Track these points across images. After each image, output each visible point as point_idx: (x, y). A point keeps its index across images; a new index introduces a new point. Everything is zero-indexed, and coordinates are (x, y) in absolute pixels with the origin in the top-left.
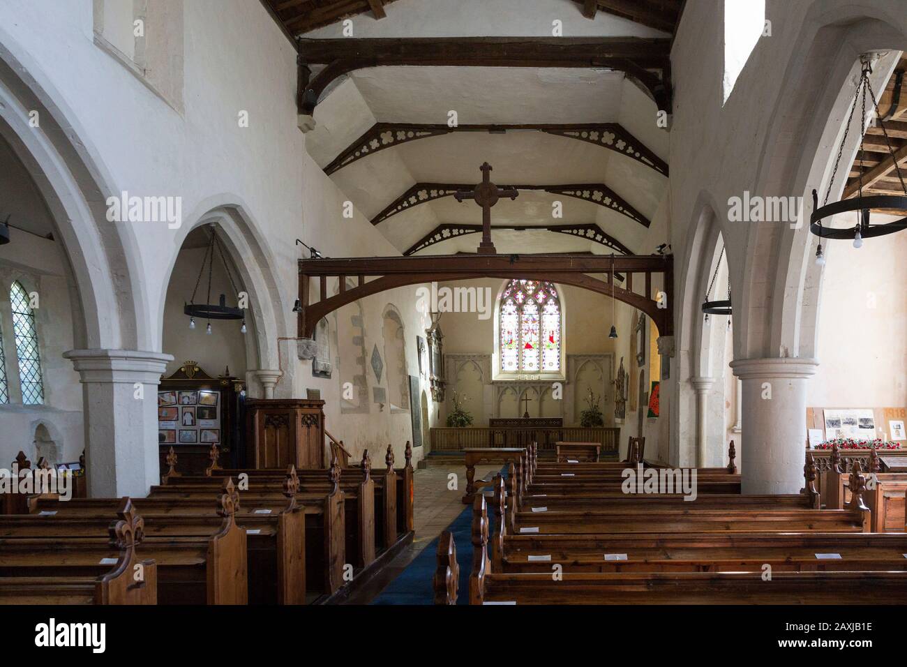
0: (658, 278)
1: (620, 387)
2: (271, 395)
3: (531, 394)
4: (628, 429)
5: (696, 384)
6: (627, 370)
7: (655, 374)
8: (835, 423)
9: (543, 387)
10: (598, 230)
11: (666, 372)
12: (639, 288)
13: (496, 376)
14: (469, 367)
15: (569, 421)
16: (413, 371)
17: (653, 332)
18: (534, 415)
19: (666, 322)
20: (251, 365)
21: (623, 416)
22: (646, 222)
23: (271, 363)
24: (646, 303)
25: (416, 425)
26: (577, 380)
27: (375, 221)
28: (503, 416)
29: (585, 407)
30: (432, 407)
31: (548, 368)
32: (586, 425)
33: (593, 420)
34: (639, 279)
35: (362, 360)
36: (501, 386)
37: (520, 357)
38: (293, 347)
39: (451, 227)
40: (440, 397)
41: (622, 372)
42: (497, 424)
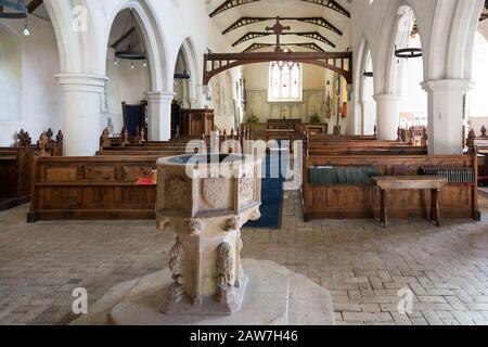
0: (346, 61)
1: (328, 104)
2: (192, 108)
3: (286, 108)
4: (331, 123)
5: (361, 102)
6: (331, 97)
7: (344, 98)
8: (417, 119)
9: (291, 105)
10: (318, 35)
11: (349, 99)
12: (338, 65)
13: (270, 100)
14: (257, 95)
15: (304, 120)
16: (235, 97)
17: (344, 81)
18: (287, 118)
19: (349, 77)
20: (185, 95)
21: (329, 117)
22: (341, 34)
23: (193, 95)
24: (341, 71)
25: (236, 121)
26: (307, 102)
27: (223, 33)
28: (274, 118)
29: (311, 114)
30: (242, 114)
31: (293, 96)
32: (312, 123)
33: (315, 120)
34: (338, 61)
35: (219, 93)
36: (272, 104)
37: (280, 91)
38: (201, 88)
39: (253, 33)
40: (245, 109)
41: (329, 97)
42: (271, 122)
